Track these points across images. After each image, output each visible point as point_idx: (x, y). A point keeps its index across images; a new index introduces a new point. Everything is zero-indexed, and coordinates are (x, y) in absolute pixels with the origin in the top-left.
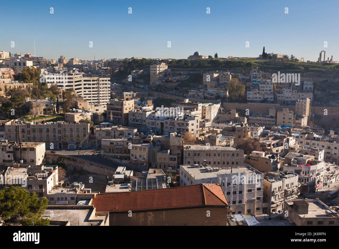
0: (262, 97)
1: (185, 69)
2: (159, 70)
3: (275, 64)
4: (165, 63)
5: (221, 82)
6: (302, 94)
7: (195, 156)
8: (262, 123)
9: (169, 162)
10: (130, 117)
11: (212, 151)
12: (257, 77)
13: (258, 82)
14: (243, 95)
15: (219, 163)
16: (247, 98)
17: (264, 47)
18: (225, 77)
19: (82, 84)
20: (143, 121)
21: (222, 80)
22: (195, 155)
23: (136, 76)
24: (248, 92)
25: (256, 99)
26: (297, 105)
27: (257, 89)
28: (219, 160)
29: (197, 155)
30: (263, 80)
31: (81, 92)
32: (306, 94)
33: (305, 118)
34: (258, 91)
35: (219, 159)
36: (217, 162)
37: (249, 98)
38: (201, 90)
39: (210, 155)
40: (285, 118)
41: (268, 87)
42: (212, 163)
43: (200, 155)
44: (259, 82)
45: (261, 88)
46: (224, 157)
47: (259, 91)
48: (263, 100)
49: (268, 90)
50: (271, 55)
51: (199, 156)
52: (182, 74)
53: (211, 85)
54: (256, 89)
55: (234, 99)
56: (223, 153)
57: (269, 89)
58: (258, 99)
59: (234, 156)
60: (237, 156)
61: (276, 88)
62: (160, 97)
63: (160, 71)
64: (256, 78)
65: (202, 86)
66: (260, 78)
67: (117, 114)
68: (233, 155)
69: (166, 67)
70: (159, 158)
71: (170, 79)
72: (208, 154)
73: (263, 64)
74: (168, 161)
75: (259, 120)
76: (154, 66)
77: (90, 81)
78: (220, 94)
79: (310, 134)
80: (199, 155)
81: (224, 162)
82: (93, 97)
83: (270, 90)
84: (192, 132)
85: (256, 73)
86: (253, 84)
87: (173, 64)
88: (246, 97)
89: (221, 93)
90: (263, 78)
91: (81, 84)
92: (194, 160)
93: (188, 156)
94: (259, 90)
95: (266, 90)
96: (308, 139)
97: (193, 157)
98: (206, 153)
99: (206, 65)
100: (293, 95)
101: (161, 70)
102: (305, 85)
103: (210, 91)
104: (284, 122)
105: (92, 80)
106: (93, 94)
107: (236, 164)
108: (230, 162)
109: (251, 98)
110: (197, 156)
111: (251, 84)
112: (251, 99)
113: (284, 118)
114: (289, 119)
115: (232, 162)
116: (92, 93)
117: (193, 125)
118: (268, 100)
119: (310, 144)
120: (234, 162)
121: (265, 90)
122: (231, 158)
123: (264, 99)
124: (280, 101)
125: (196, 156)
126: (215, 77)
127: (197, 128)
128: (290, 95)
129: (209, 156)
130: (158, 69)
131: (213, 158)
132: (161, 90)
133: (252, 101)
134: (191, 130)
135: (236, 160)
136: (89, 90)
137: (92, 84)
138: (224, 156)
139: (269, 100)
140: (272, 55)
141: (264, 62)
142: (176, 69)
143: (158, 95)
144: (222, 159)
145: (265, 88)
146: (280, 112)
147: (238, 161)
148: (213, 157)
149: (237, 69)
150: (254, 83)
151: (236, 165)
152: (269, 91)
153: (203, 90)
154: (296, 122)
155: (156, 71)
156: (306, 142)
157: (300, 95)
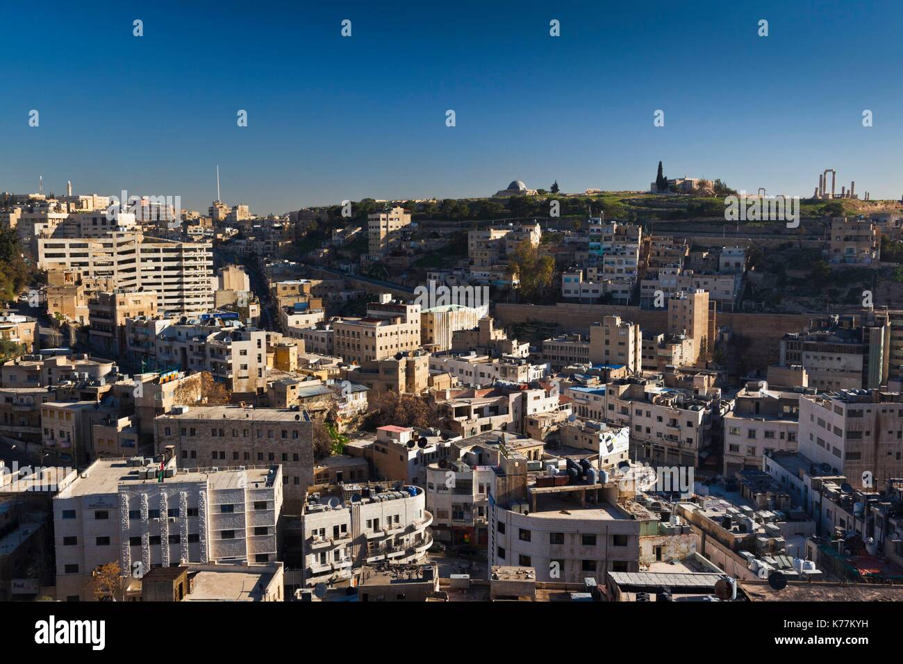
0: (601, 290)
1: (455, 223)
2: (385, 227)
3: (670, 203)
4: (402, 209)
5: (509, 252)
6: (704, 280)
7: (183, 435)
8: (576, 356)
9: (120, 451)
10: (130, 336)
11: (226, 422)
12: (601, 236)
13: (605, 249)
14: (548, 283)
15: (246, 456)
16: (563, 291)
17: (661, 163)
18: (518, 239)
19: (137, 260)
20: (151, 344)
21: (511, 247)
22: (183, 431)
23: (341, 242)
24: (565, 276)
25: (584, 295)
26: (672, 308)
27: (596, 269)
28: (246, 448)
29: (188, 432)
30: (618, 246)
31: (135, 278)
32: (715, 280)
33: (684, 342)
34: (598, 272)
35: (248, 446)
36: (243, 452)
37: (568, 292)
38: (455, 272)
39: (222, 434)
40: (610, 343)
41: (624, 262)
42: (229, 455)
43: (196, 432)
44: (609, 249)
45: (606, 266)
46: (259, 439)
47: (600, 275)
48: (601, 296)
49: (624, 271)
50: (677, 184)
51: (194, 435)
52: (441, 235)
53: (482, 261)
54: (592, 269)
55: (525, 294)
56: (255, 427)
57: (626, 268)
58: (591, 295)
59: (287, 438)
60: (294, 438)
61: (650, 266)
62: (365, 293)
63: (390, 230)
64: (598, 241)
65: (464, 262)
66: (611, 240)
67: (107, 328)
68: (284, 434)
69: (407, 219)
70: (99, 439)
71: (403, 246)
72: (218, 431)
73: (640, 205)
74: (118, 449)
75: (567, 347)
76: (374, 216)
77: (157, 251)
78: (499, 281)
79: (637, 385)
80: (193, 432)
81: (262, 453)
82: (166, 291)
83: (630, 271)
84: (244, 373)
85: (600, 228)
86: (590, 256)
87: (431, 211)
88: (560, 290)
89: (498, 278)
90: (617, 240)
91: (135, 259)
92: (181, 448)
93: (164, 434)
94: (600, 270)
95: (620, 271)
96: (625, 397)
97: (178, 439)
98: (210, 428)
99: (500, 211)
100: (680, 281)
101: (391, 227)
102: (725, 256)
103: (475, 273)
104: (607, 353)
105: (163, 249)
106: (165, 284)
107: (294, 460)
108: (278, 454)
109: (573, 292)
110: (188, 437)
111: (586, 255)
112: (572, 295)
113: (607, 342)
114: (620, 344)
115: (284, 454)
116: (163, 280)
117: (244, 353)
118: (615, 296)
119: (630, 413)
120: (287, 454)
121: (616, 271)
122: (277, 442)
123: (604, 295)
124: (647, 298)
125: (185, 435)
126: (496, 240)
127: (260, 361)
128: (674, 282)
129: (220, 435)
130: (382, 223)
131: (230, 443)
132: (377, 276)
133: (575, 300)
134: (239, 367)
135: (292, 448)
136: (157, 273)
137: (164, 258)
138: (258, 437)
139: (620, 296)
140: (678, 182)
141: (643, 199)
142: (436, 222)
143: (362, 288)
144: (256, 445)
145: (617, 267)
146: (597, 325)
147: (299, 451)
148: (231, 440)
149: (569, 219)
150: (595, 252)
151: (293, 462)
152: (627, 272)
153: (459, 273)
154: (659, 354)
155: (379, 227)
156: (622, 407)
157: (700, 283)
